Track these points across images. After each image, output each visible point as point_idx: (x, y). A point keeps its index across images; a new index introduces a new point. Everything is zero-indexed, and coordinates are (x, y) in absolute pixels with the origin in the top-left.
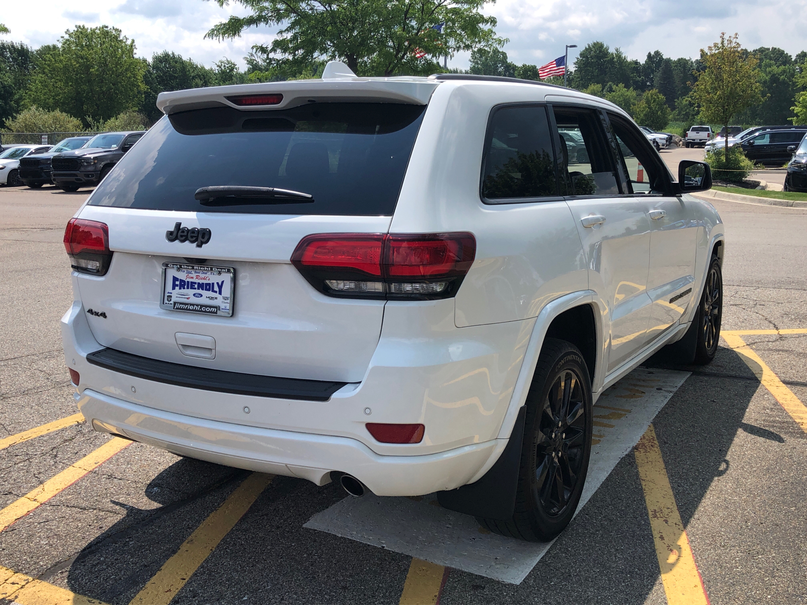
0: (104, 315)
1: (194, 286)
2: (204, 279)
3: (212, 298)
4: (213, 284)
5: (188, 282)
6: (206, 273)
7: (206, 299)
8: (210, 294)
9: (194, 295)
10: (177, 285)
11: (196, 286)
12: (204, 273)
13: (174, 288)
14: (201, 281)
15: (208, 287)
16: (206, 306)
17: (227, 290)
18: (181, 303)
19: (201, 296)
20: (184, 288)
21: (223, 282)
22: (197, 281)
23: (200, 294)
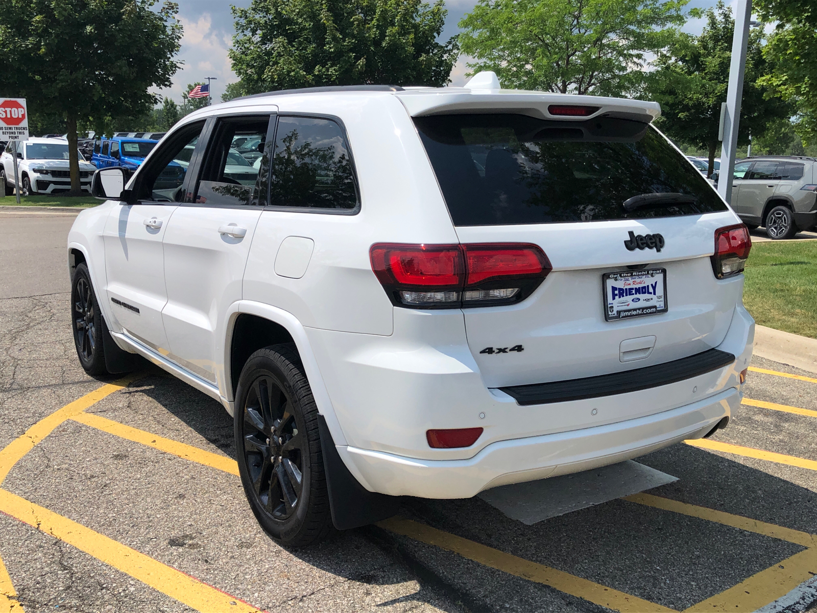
0: (519, 348)
1: (632, 292)
2: (640, 283)
3: (648, 299)
4: (648, 286)
5: (626, 289)
6: (642, 278)
7: (643, 301)
8: (647, 296)
9: (633, 300)
10: (616, 295)
11: (634, 291)
12: (639, 278)
13: (614, 299)
14: (637, 286)
15: (643, 290)
16: (647, 308)
17: (660, 290)
18: (625, 311)
19: (639, 300)
20: (623, 296)
21: (656, 283)
22: (634, 286)
23: (638, 299)
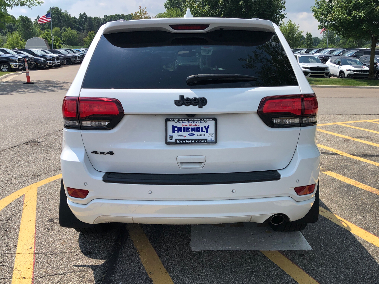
0: (111, 153)
1: (189, 130)
2: (195, 125)
3: (202, 135)
4: (202, 128)
5: (184, 128)
6: (196, 122)
7: (197, 135)
8: (200, 133)
9: (189, 135)
10: (176, 130)
11: (190, 130)
12: (195, 122)
13: (174, 132)
14: (193, 127)
15: (199, 129)
16: (199, 140)
17: (212, 130)
18: (180, 140)
19: (194, 134)
20: (181, 131)
21: (208, 126)
22: (190, 127)
23: (193, 134)
